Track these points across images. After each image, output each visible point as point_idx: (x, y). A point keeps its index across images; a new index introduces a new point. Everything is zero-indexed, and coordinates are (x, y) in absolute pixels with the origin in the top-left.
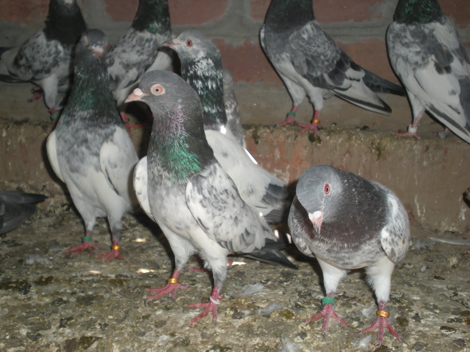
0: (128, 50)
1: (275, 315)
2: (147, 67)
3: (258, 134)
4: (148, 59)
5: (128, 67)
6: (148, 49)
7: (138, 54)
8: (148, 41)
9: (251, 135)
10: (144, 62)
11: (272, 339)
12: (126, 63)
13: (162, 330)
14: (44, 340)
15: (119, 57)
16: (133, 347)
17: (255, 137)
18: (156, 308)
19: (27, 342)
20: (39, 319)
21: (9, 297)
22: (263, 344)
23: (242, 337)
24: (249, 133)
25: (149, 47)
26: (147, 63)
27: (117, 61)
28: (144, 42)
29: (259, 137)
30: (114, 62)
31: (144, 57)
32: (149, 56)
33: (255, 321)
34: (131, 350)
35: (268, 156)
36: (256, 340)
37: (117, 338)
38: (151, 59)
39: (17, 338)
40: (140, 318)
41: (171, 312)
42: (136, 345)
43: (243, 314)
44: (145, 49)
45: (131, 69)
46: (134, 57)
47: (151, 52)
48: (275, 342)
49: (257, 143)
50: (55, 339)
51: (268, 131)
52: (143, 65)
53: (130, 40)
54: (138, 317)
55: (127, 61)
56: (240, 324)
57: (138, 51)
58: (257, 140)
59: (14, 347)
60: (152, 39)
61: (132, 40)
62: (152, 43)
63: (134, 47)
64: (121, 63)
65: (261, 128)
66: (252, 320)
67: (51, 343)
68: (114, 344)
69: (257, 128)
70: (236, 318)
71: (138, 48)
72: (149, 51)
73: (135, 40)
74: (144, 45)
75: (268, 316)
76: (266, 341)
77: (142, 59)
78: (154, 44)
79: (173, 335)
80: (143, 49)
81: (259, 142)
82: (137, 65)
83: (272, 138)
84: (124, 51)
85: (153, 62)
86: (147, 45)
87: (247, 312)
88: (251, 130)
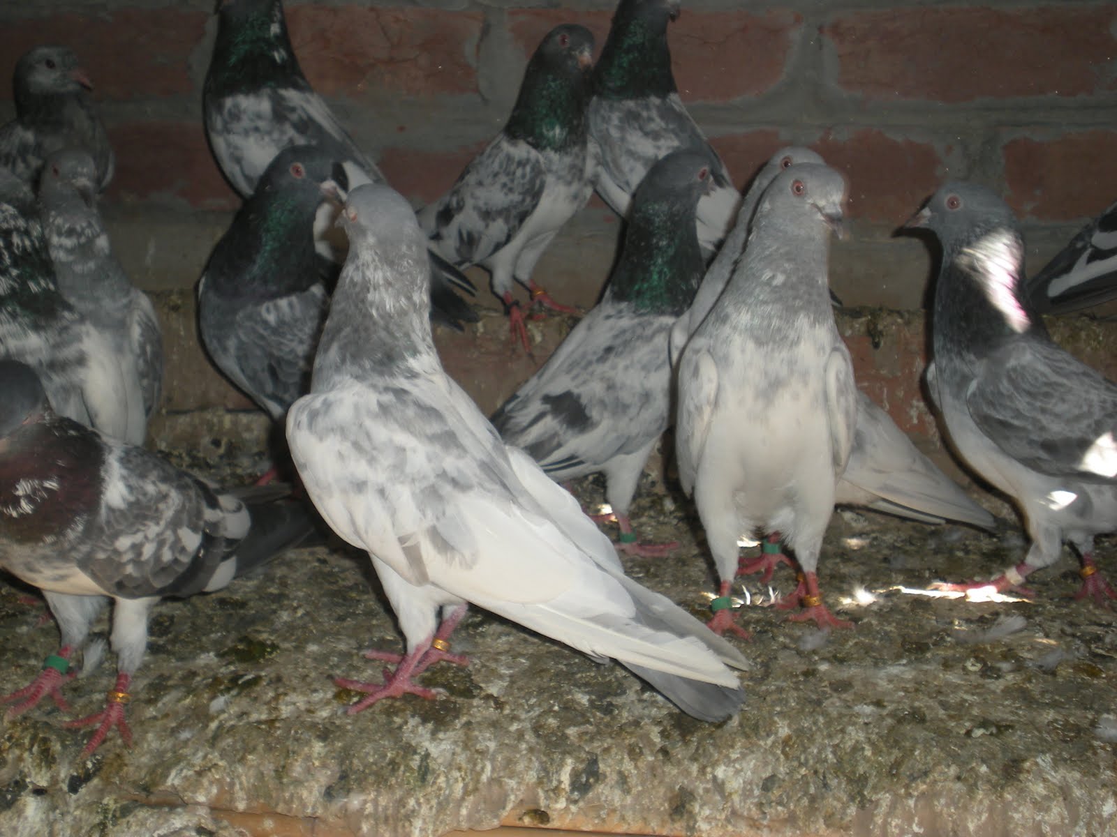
0: (488, 181)
1: (1065, 672)
2: (522, 217)
3: (880, 327)
4: (523, 200)
5: (487, 215)
6: (522, 181)
7: (505, 190)
8: (521, 164)
9: (863, 329)
10: (515, 207)
11: (1078, 713)
12: (484, 208)
13: (853, 697)
14: (625, 714)
15: (473, 196)
16: (815, 723)
17: (873, 335)
18: (816, 658)
19: (594, 716)
20: (595, 677)
21: (511, 639)
22: (1067, 721)
23: (1019, 708)
24: (860, 324)
25: (524, 176)
26: (522, 209)
27: (469, 203)
28: (513, 167)
29: (881, 333)
30: (464, 205)
31: (516, 197)
32: (524, 194)
33: (1030, 682)
34: (814, 728)
35: (899, 374)
36: (1048, 714)
37: (778, 709)
38: (528, 200)
39: (575, 709)
40: (797, 676)
41: (850, 666)
42: (821, 720)
43: (999, 670)
44: (516, 182)
45: (494, 220)
46: (496, 197)
47: (527, 186)
48: (1086, 718)
49: (876, 345)
50: (646, 712)
51: (900, 320)
52: (514, 212)
53: (490, 160)
54: (791, 673)
55: (486, 204)
56: (1002, 687)
57: (504, 185)
58: (877, 340)
59: (575, 726)
60: (528, 160)
61: (493, 162)
62: (528, 169)
63: (496, 175)
64: (476, 208)
65: (884, 315)
66: (1024, 679)
67: (642, 718)
68: (776, 719)
69: (875, 314)
70: (990, 677)
71: (503, 179)
72: (523, 185)
73: (497, 161)
74: (514, 173)
75: (1053, 674)
76: (1069, 716)
77: (512, 201)
78: (533, 169)
79: (879, 704)
80: (512, 181)
81: (882, 344)
82: (504, 212)
83: (908, 335)
84: (480, 184)
85: (534, 206)
86: (519, 172)
87: (1005, 666)
88: (863, 319)
